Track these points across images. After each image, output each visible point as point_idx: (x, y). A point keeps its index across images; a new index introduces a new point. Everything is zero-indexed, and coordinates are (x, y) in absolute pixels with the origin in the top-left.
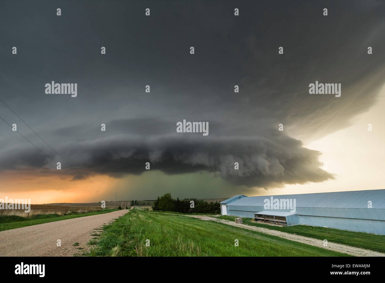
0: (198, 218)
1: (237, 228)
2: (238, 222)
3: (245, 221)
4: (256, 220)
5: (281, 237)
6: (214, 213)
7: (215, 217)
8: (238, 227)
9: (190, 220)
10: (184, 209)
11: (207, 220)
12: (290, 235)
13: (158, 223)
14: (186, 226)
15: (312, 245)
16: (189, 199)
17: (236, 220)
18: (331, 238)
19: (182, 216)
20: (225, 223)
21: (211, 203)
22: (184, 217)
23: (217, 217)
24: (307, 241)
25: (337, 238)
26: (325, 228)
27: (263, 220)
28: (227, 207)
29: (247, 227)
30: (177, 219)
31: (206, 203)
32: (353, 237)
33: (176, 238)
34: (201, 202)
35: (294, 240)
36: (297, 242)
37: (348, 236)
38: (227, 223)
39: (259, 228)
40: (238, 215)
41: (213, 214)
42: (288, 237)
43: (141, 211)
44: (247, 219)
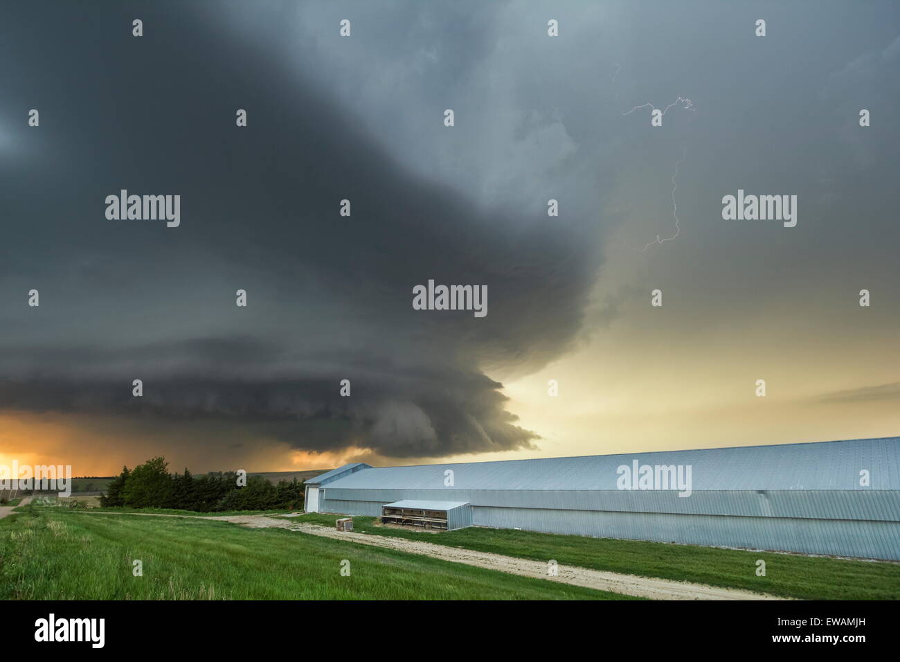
0: (241, 524)
1: (338, 541)
2: (342, 528)
3: (360, 525)
4: (385, 520)
5: (433, 555)
6: (284, 508)
7: (287, 518)
8: (341, 539)
9: (215, 529)
10: (202, 500)
11: (263, 526)
12: (451, 550)
13: (114, 543)
14: (201, 545)
15: (490, 567)
16: (223, 473)
17: (339, 522)
18: (524, 550)
19: (192, 519)
20: (310, 532)
21: (280, 483)
22: (199, 522)
23: (292, 519)
24: (482, 561)
25: (533, 550)
26: (517, 530)
27: (399, 520)
28: (321, 491)
29: (361, 538)
30: (178, 528)
31: (268, 483)
32: (560, 544)
33: (165, 581)
34: (255, 482)
35: (457, 561)
36: (461, 564)
37: (552, 543)
38: (315, 532)
39: (389, 539)
40: (344, 512)
41: (282, 510)
42: (445, 556)
43: (57, 510)
44: (365, 519)
